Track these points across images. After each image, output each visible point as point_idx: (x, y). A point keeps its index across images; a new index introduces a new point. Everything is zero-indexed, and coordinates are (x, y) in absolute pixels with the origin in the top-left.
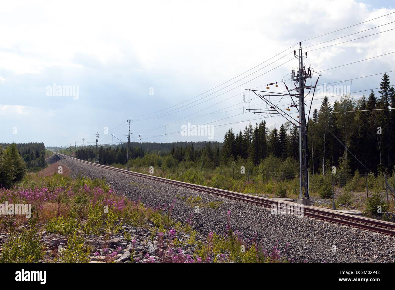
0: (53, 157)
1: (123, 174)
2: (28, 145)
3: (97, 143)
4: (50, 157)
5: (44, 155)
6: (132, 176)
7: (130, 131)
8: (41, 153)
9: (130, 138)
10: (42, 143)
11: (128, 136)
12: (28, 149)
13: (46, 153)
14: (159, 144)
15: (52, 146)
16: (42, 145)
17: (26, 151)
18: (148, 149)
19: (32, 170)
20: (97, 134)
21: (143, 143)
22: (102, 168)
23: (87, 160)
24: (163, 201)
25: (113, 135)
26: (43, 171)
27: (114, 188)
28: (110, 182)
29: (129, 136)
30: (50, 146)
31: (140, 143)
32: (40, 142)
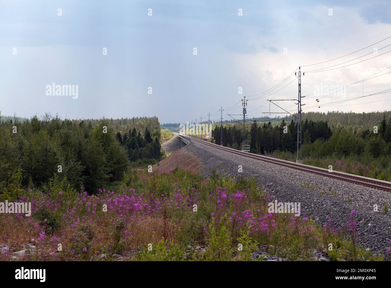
0: (174, 141)
1: (290, 169)
2: (132, 122)
3: (244, 116)
4: (169, 142)
5: (158, 139)
6: (306, 173)
7: (300, 91)
8: (154, 135)
9: (301, 105)
10: (155, 117)
11: (298, 102)
12: (132, 128)
13: (162, 135)
14: (360, 114)
15: (172, 123)
16: (155, 121)
17: (130, 131)
18: (338, 124)
19: (140, 163)
20: (243, 99)
21: (329, 114)
22: (255, 160)
23: (231, 147)
24: (358, 217)
25: (270, 101)
26: (158, 165)
27: (274, 195)
28: (267, 184)
29: (300, 102)
30: (168, 123)
31: (324, 114)
32: (151, 117)
